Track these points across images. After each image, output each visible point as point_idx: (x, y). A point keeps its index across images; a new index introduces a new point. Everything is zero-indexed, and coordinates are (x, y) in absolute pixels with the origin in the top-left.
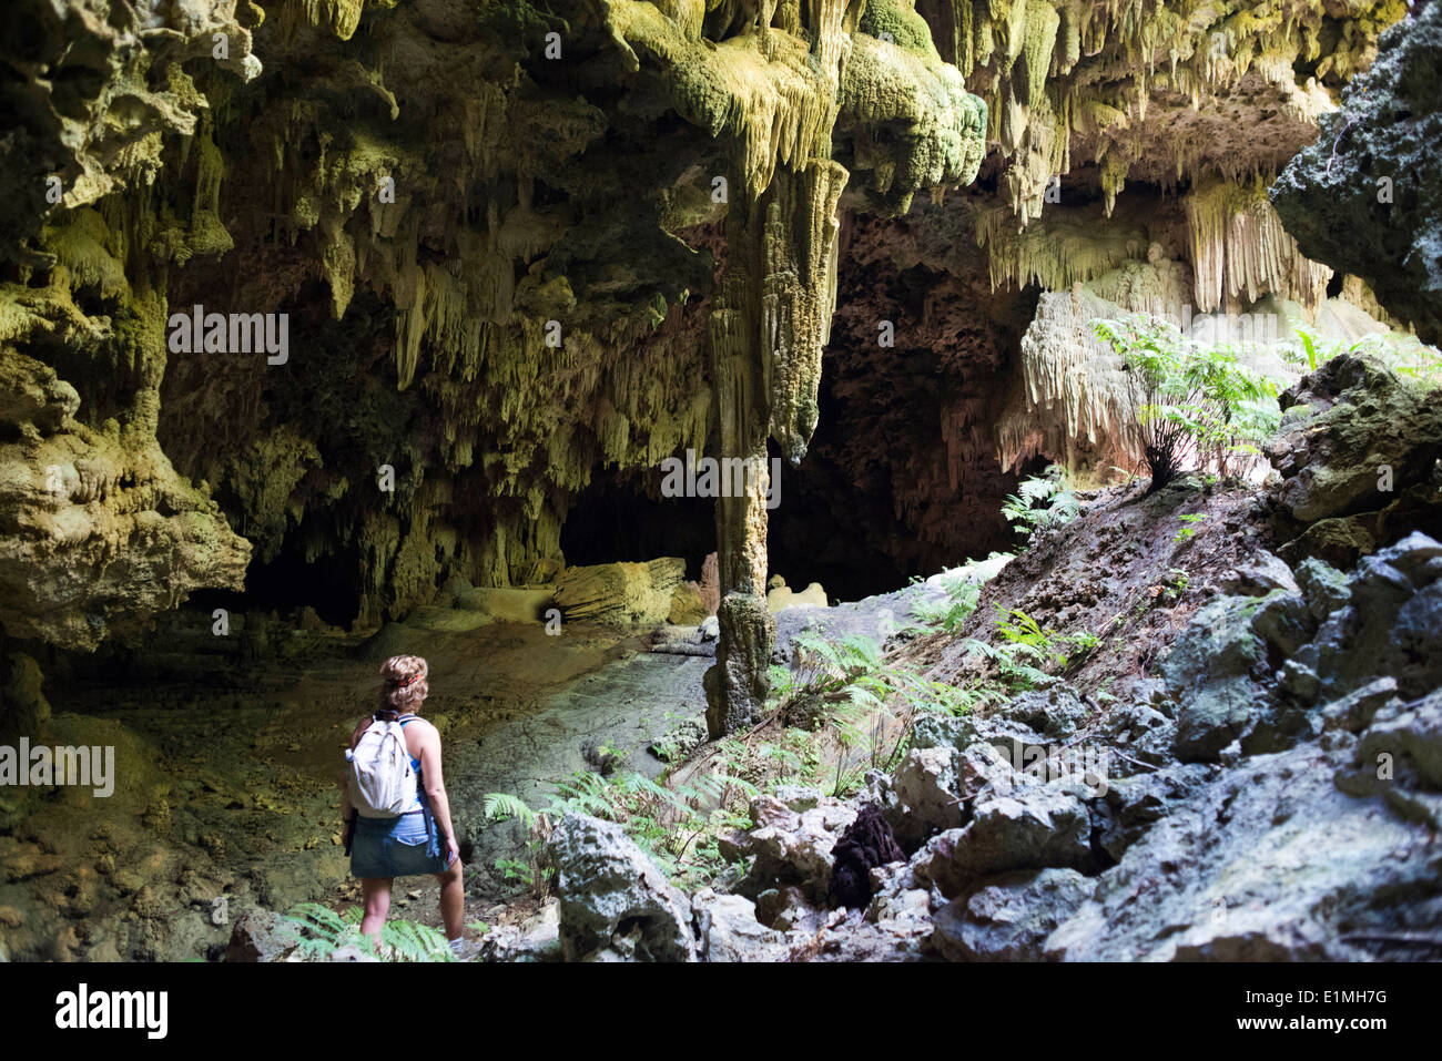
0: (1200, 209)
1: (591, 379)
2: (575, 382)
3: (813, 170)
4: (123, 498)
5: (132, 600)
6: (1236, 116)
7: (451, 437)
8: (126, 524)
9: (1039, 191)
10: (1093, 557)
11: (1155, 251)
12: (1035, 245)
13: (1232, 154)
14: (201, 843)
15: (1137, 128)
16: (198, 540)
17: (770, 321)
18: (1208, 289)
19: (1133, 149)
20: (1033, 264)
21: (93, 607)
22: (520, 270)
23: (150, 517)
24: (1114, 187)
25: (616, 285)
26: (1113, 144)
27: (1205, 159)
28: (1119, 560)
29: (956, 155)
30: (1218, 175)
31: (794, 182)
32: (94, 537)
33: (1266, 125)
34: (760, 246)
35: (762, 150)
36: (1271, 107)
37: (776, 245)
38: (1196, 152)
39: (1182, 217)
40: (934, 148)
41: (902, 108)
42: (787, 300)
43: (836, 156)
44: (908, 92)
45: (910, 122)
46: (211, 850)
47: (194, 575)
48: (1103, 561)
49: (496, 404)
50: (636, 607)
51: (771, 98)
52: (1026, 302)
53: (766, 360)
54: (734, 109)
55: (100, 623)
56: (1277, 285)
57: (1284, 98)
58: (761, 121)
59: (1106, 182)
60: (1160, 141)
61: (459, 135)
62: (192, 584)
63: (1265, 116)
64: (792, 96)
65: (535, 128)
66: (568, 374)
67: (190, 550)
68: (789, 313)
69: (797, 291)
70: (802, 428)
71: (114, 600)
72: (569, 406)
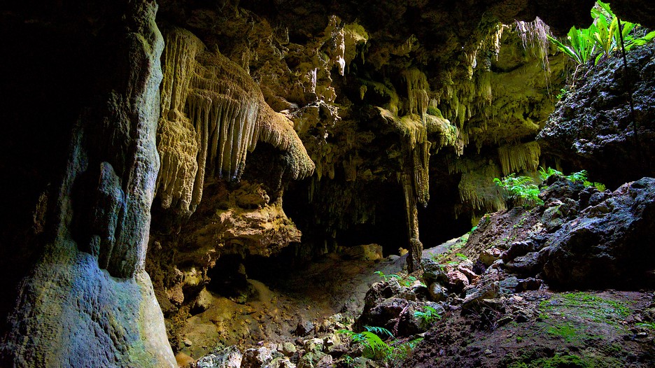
0: (501, 150)
1: (350, 201)
2: (346, 202)
3: (424, 142)
4: (277, 221)
5: (277, 245)
6: (509, 128)
7: (316, 217)
8: (278, 227)
9: (462, 148)
10: (498, 225)
11: (491, 162)
12: (459, 162)
13: (508, 137)
14: (284, 307)
15: (485, 132)
16: (291, 231)
17: (417, 176)
18: (505, 170)
19: (484, 137)
20: (459, 167)
21: (270, 246)
22: (357, 169)
23: (282, 225)
24: (479, 147)
25: (378, 171)
26: (478, 137)
27: (501, 139)
28: (505, 225)
29: (450, 139)
30: (505, 143)
31: (420, 146)
32: (273, 229)
33: (517, 129)
34: (412, 160)
35: (414, 139)
36: (518, 125)
37: (416, 160)
38: (499, 137)
39: (497, 154)
40: (445, 138)
41: (438, 129)
42: (420, 171)
43: (428, 140)
44: (440, 126)
45: (440, 132)
46: (287, 309)
47: (291, 239)
48: (501, 226)
49: (328, 208)
50: (367, 256)
51: (415, 128)
52: (458, 177)
53: (416, 185)
54: (408, 131)
55: (270, 250)
56: (524, 168)
57: (521, 123)
58: (413, 133)
59: (477, 146)
60: (490, 135)
61: (345, 140)
62: (290, 241)
63: (517, 127)
64: (419, 127)
65: (360, 138)
66: (344, 200)
67: (290, 233)
68: (421, 175)
69: (422, 169)
70: (426, 200)
71: (274, 245)
72: (344, 208)
